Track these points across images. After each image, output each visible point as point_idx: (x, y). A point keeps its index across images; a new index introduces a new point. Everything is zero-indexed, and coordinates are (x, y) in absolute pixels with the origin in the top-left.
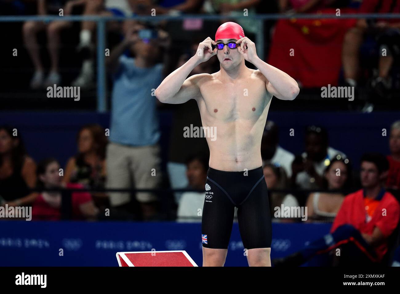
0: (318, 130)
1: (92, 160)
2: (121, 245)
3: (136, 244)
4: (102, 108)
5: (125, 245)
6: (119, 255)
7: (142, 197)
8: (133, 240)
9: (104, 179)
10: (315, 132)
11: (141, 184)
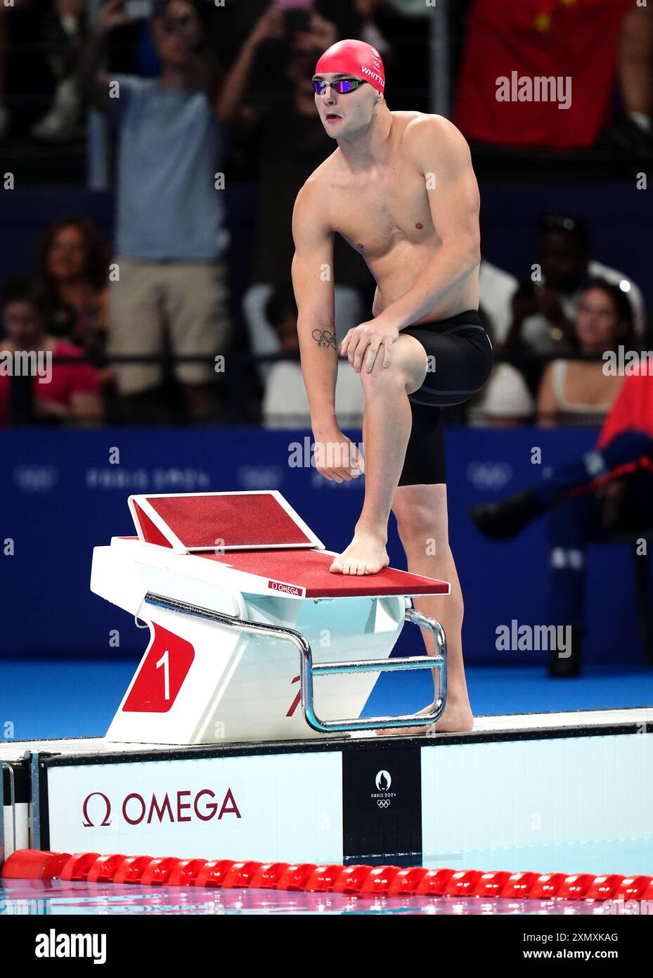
0: (568, 223)
1: (75, 296)
2: (142, 479)
3: (174, 477)
4: (98, 181)
5: (151, 479)
6: (134, 501)
7: (189, 373)
8: (167, 468)
9: (103, 335)
10: (562, 230)
11: (187, 346)
